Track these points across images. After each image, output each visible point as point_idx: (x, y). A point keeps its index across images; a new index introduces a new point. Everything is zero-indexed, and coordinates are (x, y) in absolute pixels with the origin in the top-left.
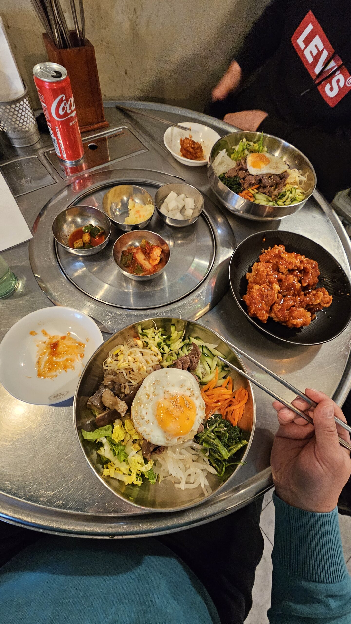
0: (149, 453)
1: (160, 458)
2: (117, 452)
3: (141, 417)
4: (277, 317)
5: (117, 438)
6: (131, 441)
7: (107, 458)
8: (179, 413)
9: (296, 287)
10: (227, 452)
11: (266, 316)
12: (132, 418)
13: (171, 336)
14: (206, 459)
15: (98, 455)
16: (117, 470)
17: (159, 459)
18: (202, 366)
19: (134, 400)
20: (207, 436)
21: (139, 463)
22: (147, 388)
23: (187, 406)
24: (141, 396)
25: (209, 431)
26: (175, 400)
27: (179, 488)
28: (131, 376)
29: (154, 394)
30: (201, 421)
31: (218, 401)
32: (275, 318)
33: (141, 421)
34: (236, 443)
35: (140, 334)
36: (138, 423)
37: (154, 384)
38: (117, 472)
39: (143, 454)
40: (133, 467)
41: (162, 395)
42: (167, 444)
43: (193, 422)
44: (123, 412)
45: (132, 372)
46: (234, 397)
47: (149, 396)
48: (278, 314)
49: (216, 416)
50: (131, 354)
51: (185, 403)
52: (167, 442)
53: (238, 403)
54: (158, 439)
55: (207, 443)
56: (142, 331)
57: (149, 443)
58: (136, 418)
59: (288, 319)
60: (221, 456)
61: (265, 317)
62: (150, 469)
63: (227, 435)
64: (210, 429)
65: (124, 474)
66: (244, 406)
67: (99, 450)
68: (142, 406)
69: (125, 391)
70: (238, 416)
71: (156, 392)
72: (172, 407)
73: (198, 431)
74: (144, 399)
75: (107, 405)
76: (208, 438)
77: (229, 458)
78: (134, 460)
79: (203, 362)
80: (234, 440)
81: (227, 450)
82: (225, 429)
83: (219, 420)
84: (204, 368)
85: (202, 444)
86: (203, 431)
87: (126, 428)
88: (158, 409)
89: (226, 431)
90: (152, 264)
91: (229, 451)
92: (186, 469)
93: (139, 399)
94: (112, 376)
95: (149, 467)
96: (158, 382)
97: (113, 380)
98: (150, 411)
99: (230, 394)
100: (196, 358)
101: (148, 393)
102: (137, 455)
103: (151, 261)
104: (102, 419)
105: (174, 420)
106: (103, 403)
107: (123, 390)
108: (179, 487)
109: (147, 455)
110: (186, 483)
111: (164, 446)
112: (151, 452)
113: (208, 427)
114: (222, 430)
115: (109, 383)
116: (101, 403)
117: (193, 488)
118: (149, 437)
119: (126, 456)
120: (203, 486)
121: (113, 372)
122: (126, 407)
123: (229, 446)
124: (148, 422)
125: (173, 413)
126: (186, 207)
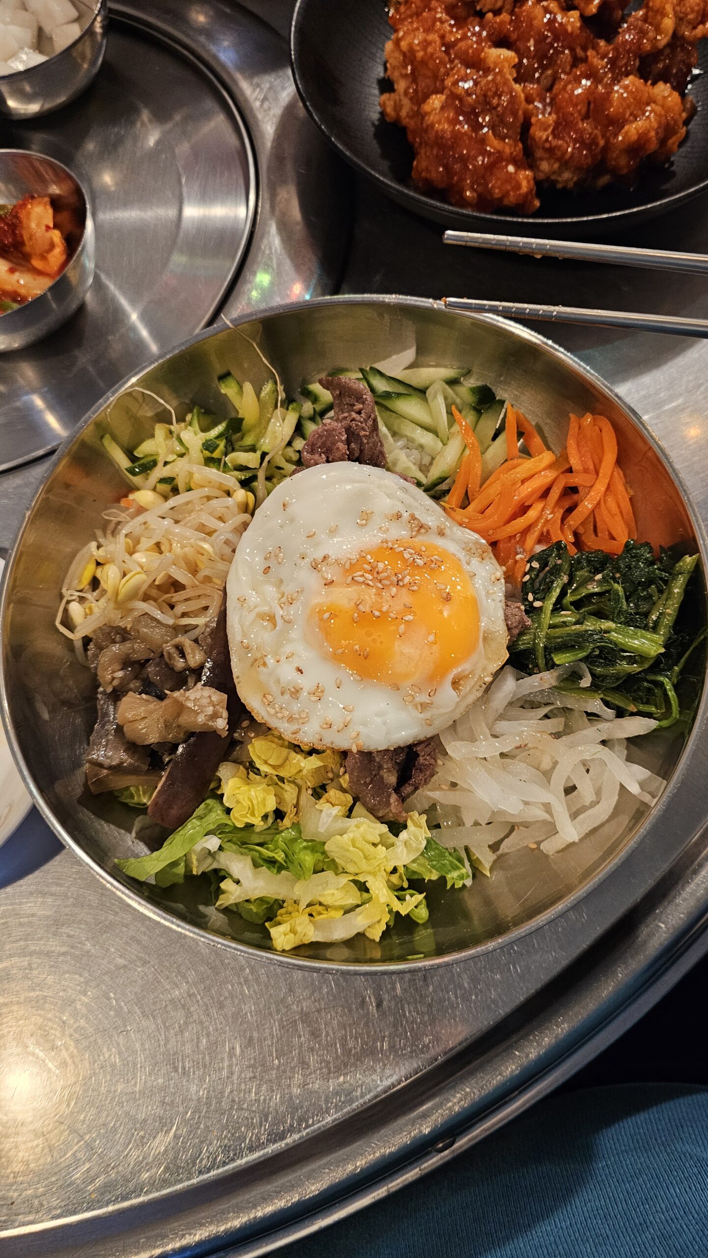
0: (389, 796)
1: (439, 788)
2: (280, 857)
3: (287, 697)
4: (565, 163)
5: (253, 815)
6: (306, 796)
7: (261, 900)
8: (405, 598)
9: (570, 29)
10: (649, 635)
11: (525, 178)
12: (259, 719)
13: (242, 420)
14: (595, 705)
15: (226, 911)
16: (320, 914)
17: (436, 795)
18: (400, 443)
19: (233, 664)
20: (551, 627)
21: (375, 845)
22: (253, 598)
23: (420, 562)
24: (245, 635)
25: (549, 613)
26: (366, 566)
27: (563, 850)
28: (180, 609)
29: (284, 599)
30: (499, 591)
31: (524, 509)
32: (559, 172)
33: (296, 707)
34: (661, 592)
35: (132, 471)
36: (291, 719)
37: (267, 570)
38: (321, 916)
39: (372, 811)
40: (364, 865)
41: (312, 580)
42: (429, 723)
43: (473, 606)
44: (215, 716)
45: (177, 597)
46: (570, 470)
47: (272, 619)
48: (558, 147)
49: (543, 559)
50: (137, 542)
51: (407, 556)
52: (422, 716)
53: (595, 476)
54: (385, 723)
55: (565, 646)
56: (133, 459)
57: (367, 756)
58: (272, 711)
59: (602, 142)
60: (637, 658)
61: (524, 184)
62: (424, 843)
63: (618, 587)
64: (549, 605)
65: (348, 911)
66: (618, 474)
67: (221, 897)
68: (270, 661)
69: (186, 662)
70: (618, 518)
71: (289, 589)
72: (369, 596)
73: (509, 629)
74: (263, 636)
75: (153, 738)
76: (558, 632)
77: (665, 647)
78: (353, 842)
79: (395, 428)
80: (649, 586)
81: (646, 628)
82: (599, 577)
83: (559, 562)
84: (411, 445)
85: (551, 665)
86: (529, 622)
87: (264, 768)
88: (327, 633)
89: (604, 580)
90: (48, 269)
91: (655, 629)
92: (547, 775)
93: (247, 648)
94: (115, 648)
95: (417, 839)
96: (276, 556)
97: (128, 655)
98: (305, 654)
99: (550, 466)
100: (359, 413)
101: (266, 609)
102: (352, 822)
103: (36, 263)
104: (169, 796)
105: (402, 628)
106: (139, 742)
107: (180, 664)
108: (561, 846)
109: (388, 804)
110: (574, 816)
111: (421, 737)
112: (397, 789)
113: (537, 604)
114: (593, 588)
115: (120, 674)
116: (132, 747)
117: (605, 817)
118: (354, 734)
119: (317, 846)
120: (634, 789)
121: (109, 633)
122: (220, 697)
123: (646, 615)
124: (318, 693)
125: (384, 609)
126: (47, 29)
